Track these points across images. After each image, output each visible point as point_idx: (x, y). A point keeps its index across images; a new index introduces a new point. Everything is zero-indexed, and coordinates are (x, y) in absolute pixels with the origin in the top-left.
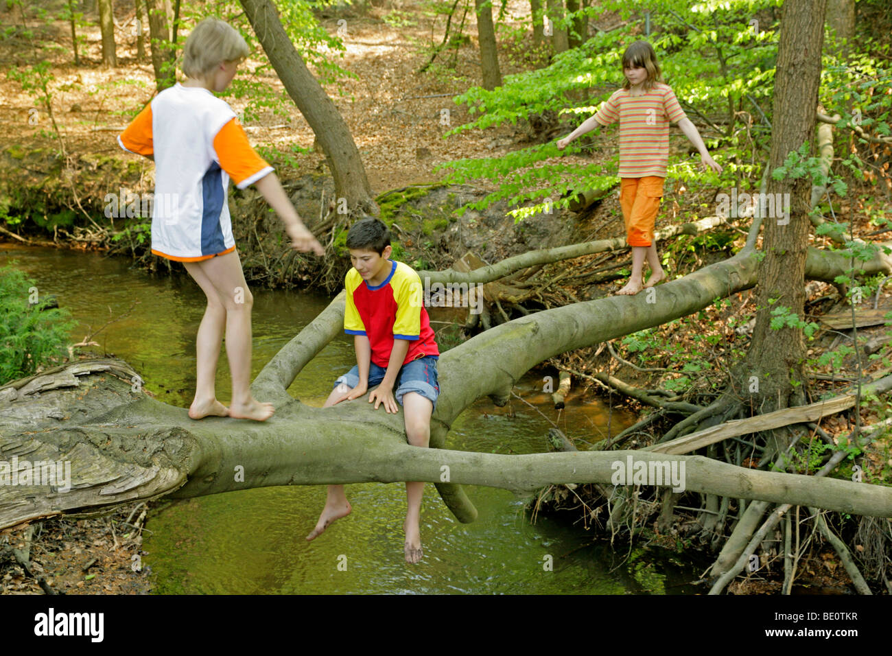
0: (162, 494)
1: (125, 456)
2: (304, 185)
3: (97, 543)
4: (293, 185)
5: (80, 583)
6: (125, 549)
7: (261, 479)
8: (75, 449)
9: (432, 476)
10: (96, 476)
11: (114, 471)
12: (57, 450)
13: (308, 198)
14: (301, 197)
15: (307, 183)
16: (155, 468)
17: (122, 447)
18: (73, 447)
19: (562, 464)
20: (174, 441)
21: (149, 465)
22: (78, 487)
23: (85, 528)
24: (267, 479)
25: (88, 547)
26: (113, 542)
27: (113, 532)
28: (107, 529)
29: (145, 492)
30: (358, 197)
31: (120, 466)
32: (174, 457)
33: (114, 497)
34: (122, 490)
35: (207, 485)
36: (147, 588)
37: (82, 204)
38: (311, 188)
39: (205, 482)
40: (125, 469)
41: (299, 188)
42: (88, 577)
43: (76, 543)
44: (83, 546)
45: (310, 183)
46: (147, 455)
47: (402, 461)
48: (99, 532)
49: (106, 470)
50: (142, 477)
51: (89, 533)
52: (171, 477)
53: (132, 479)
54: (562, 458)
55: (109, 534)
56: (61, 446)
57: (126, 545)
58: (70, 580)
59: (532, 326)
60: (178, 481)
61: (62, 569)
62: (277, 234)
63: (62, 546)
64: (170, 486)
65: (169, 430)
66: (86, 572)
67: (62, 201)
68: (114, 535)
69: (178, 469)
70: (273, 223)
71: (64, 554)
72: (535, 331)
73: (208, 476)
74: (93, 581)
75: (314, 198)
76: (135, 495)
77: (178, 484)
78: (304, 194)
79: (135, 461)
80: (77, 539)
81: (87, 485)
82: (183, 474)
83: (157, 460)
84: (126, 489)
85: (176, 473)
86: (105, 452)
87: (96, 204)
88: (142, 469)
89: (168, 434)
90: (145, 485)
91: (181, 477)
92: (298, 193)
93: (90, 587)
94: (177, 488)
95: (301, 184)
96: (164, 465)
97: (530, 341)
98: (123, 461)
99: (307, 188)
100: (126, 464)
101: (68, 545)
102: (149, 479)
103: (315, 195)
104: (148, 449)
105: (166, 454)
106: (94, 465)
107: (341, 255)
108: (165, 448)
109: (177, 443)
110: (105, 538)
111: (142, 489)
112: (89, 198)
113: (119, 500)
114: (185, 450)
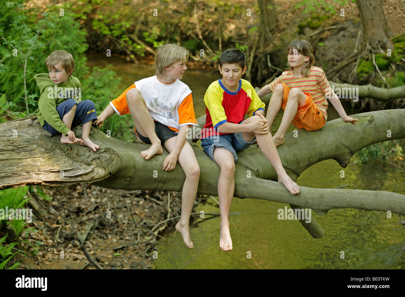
0: (95, 181)
1: (78, 159)
2: (347, 27)
3: (127, 238)
4: (339, 26)
5: (110, 256)
6: (144, 244)
7: (162, 185)
8: (53, 152)
9: (265, 196)
10: (62, 167)
11: (71, 165)
12: (44, 151)
13: (349, 37)
14: (344, 36)
15: (350, 25)
16: (92, 167)
17: (77, 154)
18: (53, 151)
19: (341, 195)
20: (106, 154)
21: (89, 165)
22: (51, 170)
23: (123, 230)
24: (165, 185)
25: (121, 239)
26: (137, 239)
27: (139, 234)
28: (136, 232)
29: (86, 178)
30: (378, 38)
31: (75, 163)
32: (104, 162)
33: (69, 178)
34: (73, 175)
35: (127, 183)
36: (149, 266)
37: (202, 35)
38: (352, 29)
39: (126, 181)
40: (76, 165)
41: (343, 29)
42: (116, 254)
43: (115, 236)
44: (118, 238)
45: (352, 26)
46: (89, 160)
47: (247, 185)
48: (131, 233)
49: (67, 164)
50: (84, 170)
51: (124, 232)
52: (100, 173)
53: (79, 170)
54: (342, 192)
55: (136, 235)
56: (46, 149)
57: (145, 242)
58: (104, 254)
59: (368, 118)
60: (104, 175)
61: (103, 248)
62: (324, 62)
63: (107, 236)
64: (99, 177)
65: (104, 149)
66: (116, 251)
67: (189, 33)
68: (139, 236)
69: (105, 169)
70: (322, 53)
71: (107, 241)
72: (370, 122)
73: (127, 178)
74: (118, 257)
75: (353, 37)
76: (80, 179)
77: (104, 176)
78: (346, 34)
79: (82, 162)
80: (116, 234)
81: (56, 170)
82: (107, 172)
83: (94, 163)
84: (75, 175)
85: (104, 171)
86: (68, 155)
87: (211, 35)
88: (85, 166)
89: (103, 151)
90: (86, 174)
91: (106, 173)
92: (342, 33)
93: (115, 259)
94: (103, 179)
95: (345, 26)
96: (98, 166)
97: (366, 128)
98: (77, 161)
99: (349, 29)
100: (78, 163)
101: (110, 236)
102: (88, 171)
103: (354, 34)
104: (91, 157)
105: (100, 161)
106: (61, 161)
107: (361, 79)
108: (100, 157)
109: (107, 155)
110: (133, 236)
111: (84, 177)
112: (207, 30)
113: (72, 180)
114: (111, 160)
